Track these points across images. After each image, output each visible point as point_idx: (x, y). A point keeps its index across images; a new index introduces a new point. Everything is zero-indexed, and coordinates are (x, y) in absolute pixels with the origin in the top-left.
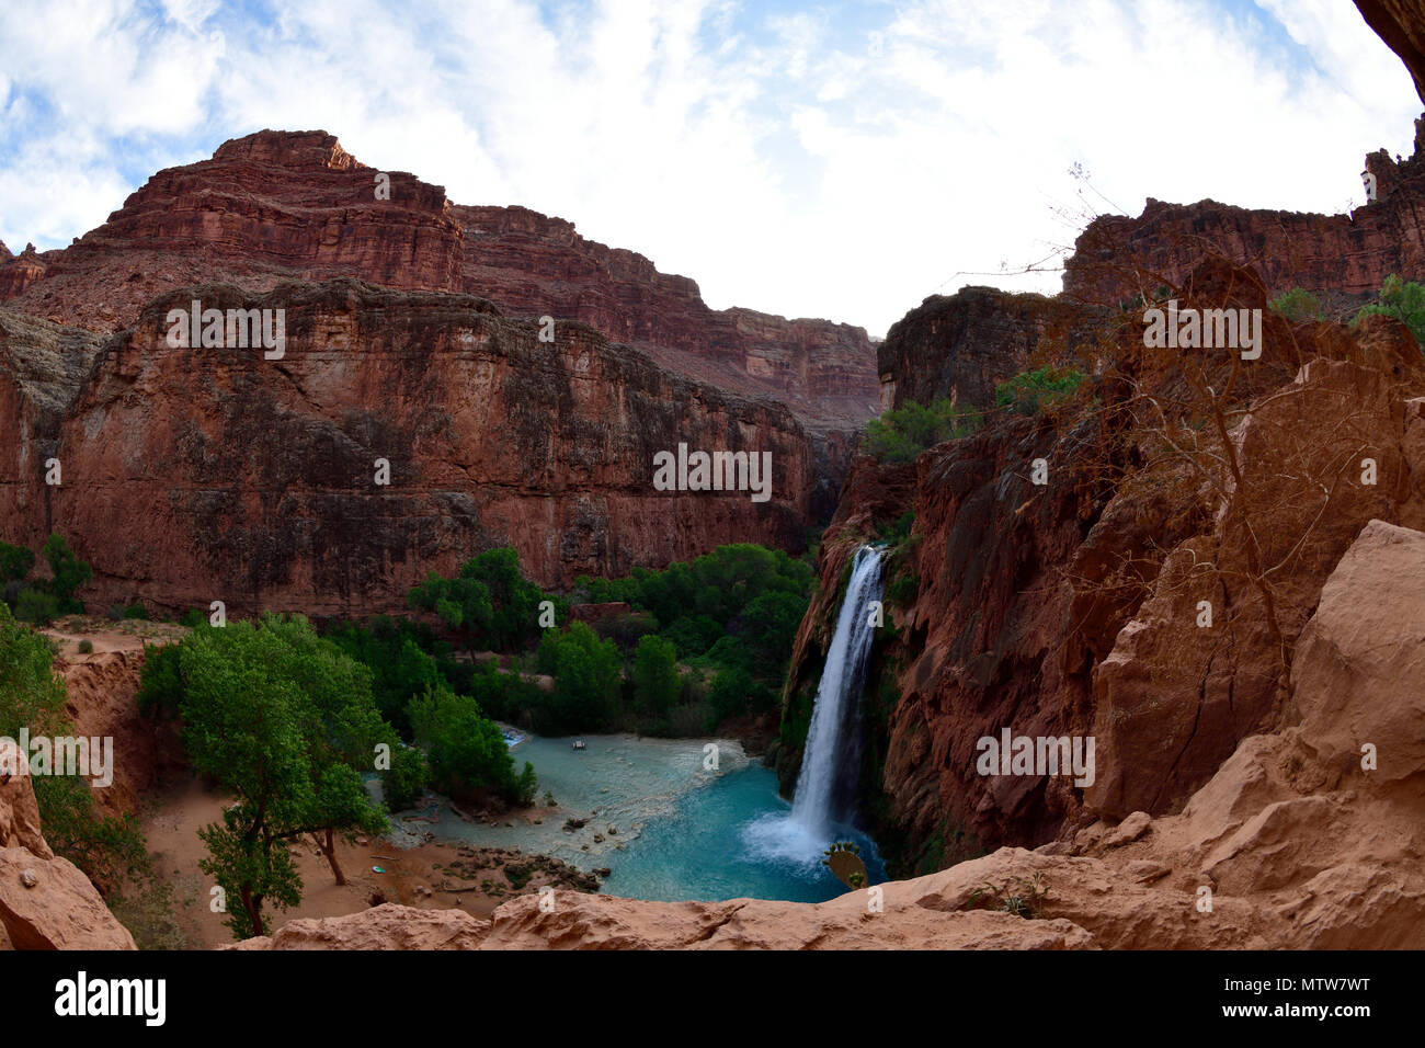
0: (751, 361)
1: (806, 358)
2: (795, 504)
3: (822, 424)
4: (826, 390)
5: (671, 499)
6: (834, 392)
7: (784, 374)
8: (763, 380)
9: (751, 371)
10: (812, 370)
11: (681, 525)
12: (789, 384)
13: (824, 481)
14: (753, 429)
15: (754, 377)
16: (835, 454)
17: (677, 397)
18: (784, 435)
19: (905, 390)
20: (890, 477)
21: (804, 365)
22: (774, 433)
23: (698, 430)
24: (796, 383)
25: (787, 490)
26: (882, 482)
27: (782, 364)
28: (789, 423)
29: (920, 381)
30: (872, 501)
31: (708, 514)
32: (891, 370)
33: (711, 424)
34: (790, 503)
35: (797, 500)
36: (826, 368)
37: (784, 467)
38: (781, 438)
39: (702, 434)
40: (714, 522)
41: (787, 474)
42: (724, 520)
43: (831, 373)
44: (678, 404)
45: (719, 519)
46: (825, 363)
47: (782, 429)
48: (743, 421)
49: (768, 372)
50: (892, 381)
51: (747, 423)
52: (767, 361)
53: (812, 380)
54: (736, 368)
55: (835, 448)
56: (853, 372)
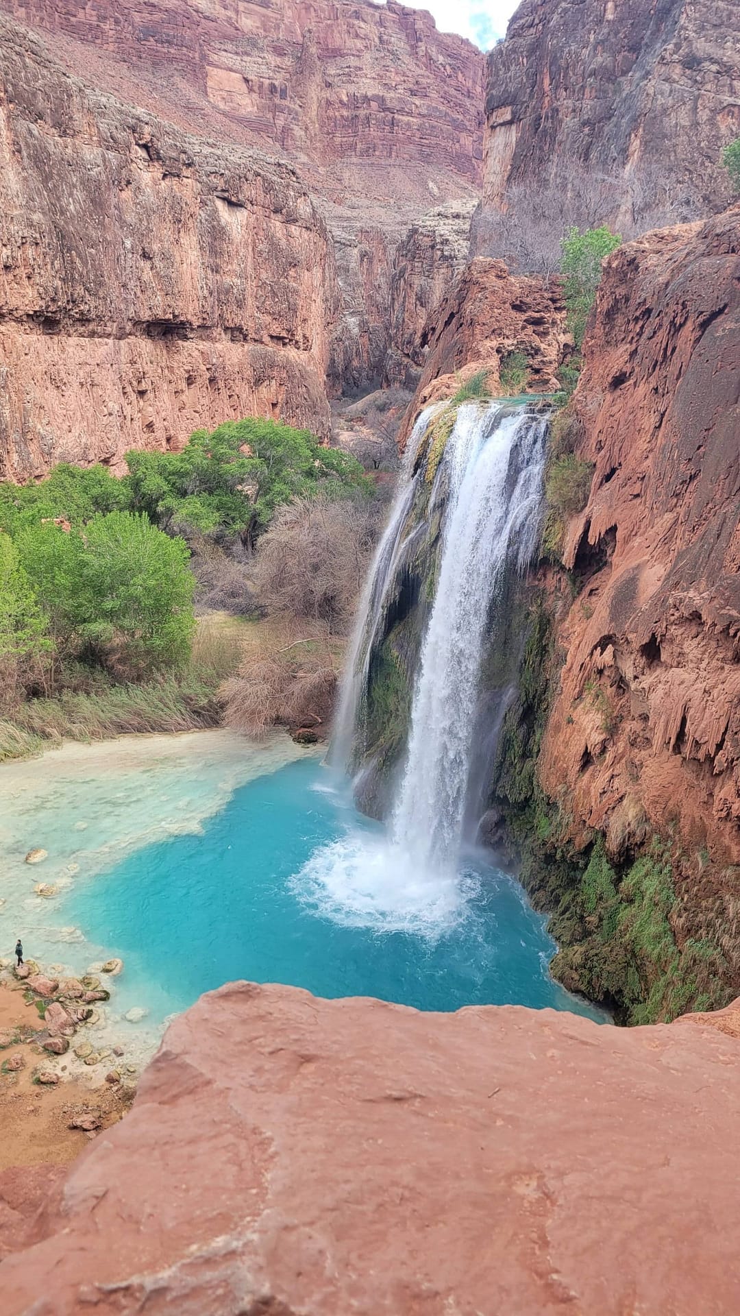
0: (216, 77)
1: (318, 78)
2: (312, 358)
3: (348, 213)
4: (353, 147)
5: (110, 341)
6: (366, 153)
7: (276, 109)
8: (241, 121)
9: (215, 98)
10: (329, 103)
11: (129, 389)
12: (286, 130)
13: (352, 321)
14: (241, 216)
15: (224, 114)
16: (370, 272)
17: (110, 143)
18: (294, 229)
19: (535, 141)
20: (528, 300)
21: (314, 92)
22: (276, 224)
23: (148, 212)
24: (298, 132)
25: (300, 332)
26: (515, 307)
27: (273, 88)
28: (303, 208)
29: (569, 122)
30: (500, 340)
31: (171, 369)
32: (509, 100)
33: (169, 201)
34: (304, 356)
35: (315, 350)
36: (356, 102)
37: (296, 292)
38: (289, 235)
39: (155, 219)
40: (184, 385)
41: (300, 302)
42: (199, 381)
43: (362, 113)
44: (111, 155)
45: (190, 381)
46: (352, 89)
47: (291, 220)
48: (224, 199)
49: (248, 105)
50: (510, 123)
51: (231, 204)
52: (246, 80)
53: (329, 126)
54: (187, 90)
55: (371, 262)
56: (401, 111)
